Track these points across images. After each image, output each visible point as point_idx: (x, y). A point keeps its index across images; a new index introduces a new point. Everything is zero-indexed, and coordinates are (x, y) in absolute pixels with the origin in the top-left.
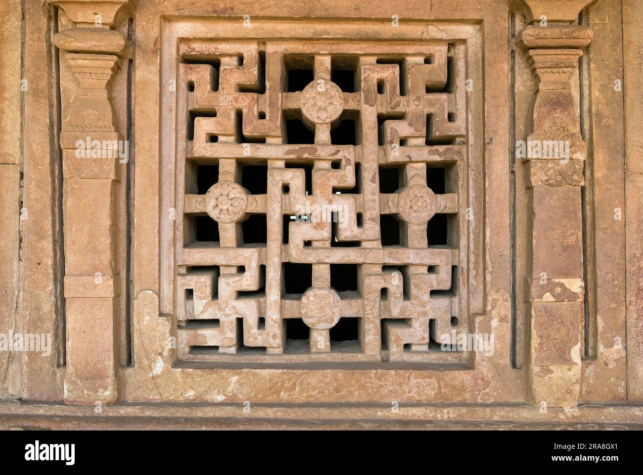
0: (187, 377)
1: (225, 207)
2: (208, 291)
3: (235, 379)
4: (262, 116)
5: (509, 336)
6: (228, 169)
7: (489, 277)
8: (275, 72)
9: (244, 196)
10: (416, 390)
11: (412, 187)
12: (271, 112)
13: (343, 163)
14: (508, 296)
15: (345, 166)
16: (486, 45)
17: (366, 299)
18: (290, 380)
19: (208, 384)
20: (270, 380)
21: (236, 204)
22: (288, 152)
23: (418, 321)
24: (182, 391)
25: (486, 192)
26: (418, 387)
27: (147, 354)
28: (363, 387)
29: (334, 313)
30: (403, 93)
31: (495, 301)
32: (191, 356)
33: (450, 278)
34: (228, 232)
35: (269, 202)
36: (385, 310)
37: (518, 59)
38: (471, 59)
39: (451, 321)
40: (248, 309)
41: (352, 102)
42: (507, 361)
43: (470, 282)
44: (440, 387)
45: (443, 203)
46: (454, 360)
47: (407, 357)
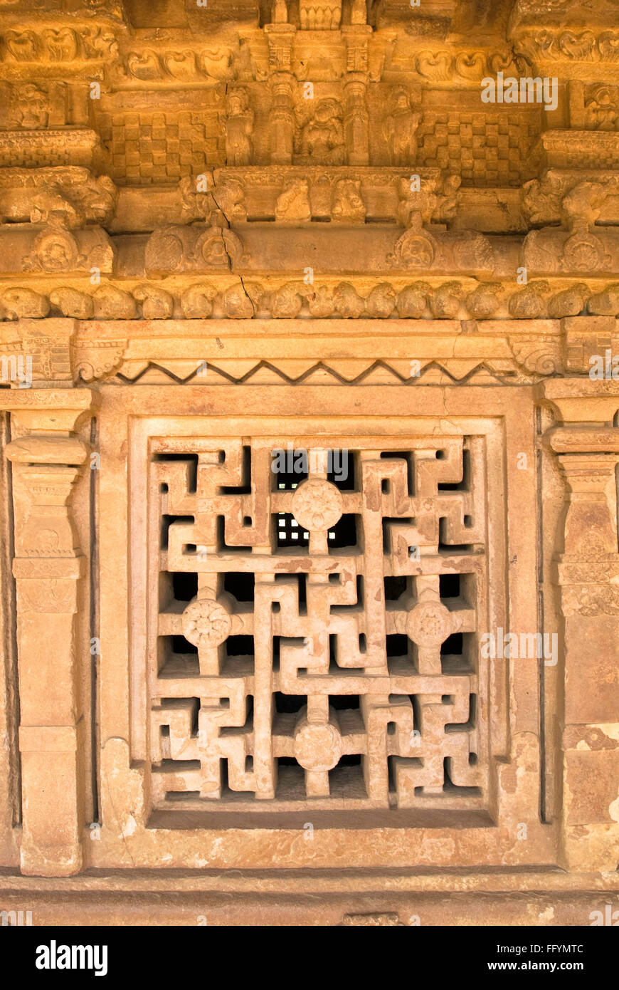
0: (163, 839)
1: (205, 631)
2: (187, 727)
3: (219, 841)
4: (248, 521)
5: (537, 787)
6: (208, 584)
7: (513, 718)
8: (262, 471)
9: (227, 618)
10: (430, 851)
11: (423, 605)
12: (258, 519)
13: (343, 577)
14: (535, 740)
15: (345, 582)
16: (508, 446)
17: (372, 736)
18: (283, 841)
19: (187, 847)
20: (260, 842)
21: (218, 627)
22: (278, 566)
23: (432, 761)
24: (157, 854)
25: (510, 618)
26: (432, 848)
27: (116, 813)
28: (368, 849)
29: (333, 753)
30: (411, 492)
31: (521, 747)
32: (167, 803)
33: (468, 710)
34: (209, 657)
35: (256, 625)
36: (392, 746)
37: (545, 460)
38: (490, 457)
39: (470, 760)
40: (234, 749)
41: (352, 503)
42: (535, 815)
43: (491, 717)
44: (457, 848)
45: (458, 621)
46: (473, 805)
47: (420, 803)
